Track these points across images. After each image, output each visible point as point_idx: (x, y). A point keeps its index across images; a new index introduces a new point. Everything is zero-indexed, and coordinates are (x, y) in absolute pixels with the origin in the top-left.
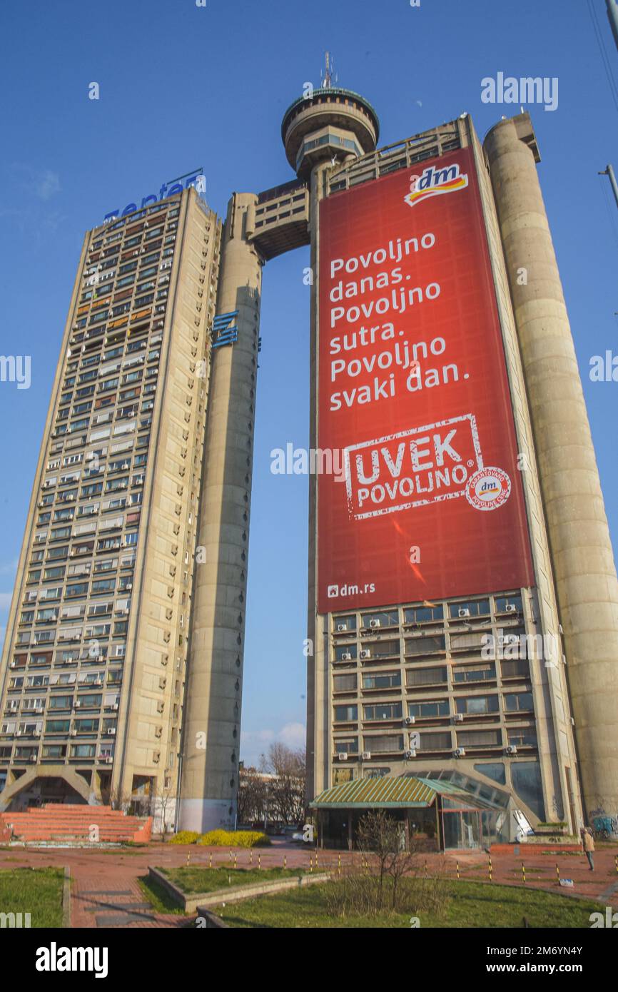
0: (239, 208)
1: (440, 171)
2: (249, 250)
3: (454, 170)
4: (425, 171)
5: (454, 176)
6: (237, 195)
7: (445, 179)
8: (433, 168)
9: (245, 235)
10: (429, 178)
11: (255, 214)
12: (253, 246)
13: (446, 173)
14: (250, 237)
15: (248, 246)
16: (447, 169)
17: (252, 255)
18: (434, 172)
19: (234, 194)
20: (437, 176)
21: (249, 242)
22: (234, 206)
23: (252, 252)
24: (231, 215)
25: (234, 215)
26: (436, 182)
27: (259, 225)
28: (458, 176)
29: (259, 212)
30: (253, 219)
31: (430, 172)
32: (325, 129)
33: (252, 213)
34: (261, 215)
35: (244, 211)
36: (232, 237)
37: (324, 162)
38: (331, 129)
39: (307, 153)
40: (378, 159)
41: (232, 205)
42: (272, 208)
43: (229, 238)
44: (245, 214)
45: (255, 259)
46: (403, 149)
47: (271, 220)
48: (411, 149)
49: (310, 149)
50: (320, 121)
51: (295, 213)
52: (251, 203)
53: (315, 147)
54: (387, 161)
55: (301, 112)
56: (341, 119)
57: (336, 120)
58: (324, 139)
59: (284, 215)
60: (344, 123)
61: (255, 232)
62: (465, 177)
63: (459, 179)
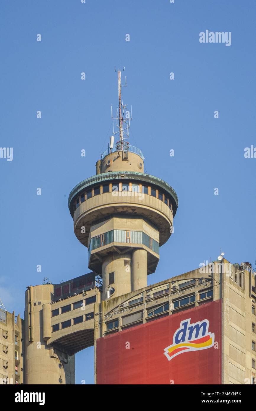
0: (35, 304)
1: (194, 325)
2: (48, 355)
3: (204, 325)
4: (182, 322)
5: (204, 333)
6: (32, 289)
7: (197, 336)
8: (189, 320)
9: (44, 340)
10: (184, 331)
11: (50, 314)
12: (52, 350)
13: (198, 327)
14: (48, 342)
15: (48, 351)
16: (199, 323)
17: (53, 359)
18: (189, 326)
19: (29, 288)
20: (191, 329)
21: (47, 347)
22: (30, 303)
23: (52, 357)
24: (28, 313)
25: (30, 314)
26: (190, 338)
27: (55, 328)
28: (207, 334)
29: (55, 313)
30: (49, 321)
31: (185, 324)
32: (111, 221)
33: (48, 314)
34: (56, 317)
35: (40, 308)
36: (31, 342)
37: (113, 260)
38: (117, 222)
39: (93, 252)
40: (145, 299)
41: (28, 302)
42: (66, 309)
43: (27, 342)
44: (42, 312)
45: (56, 363)
46: (167, 290)
47: (66, 324)
48: (173, 293)
49: (96, 247)
50: (104, 213)
51: (87, 319)
52: (46, 300)
53: (100, 246)
54: (153, 303)
55: (83, 201)
56: (125, 209)
57: (120, 210)
58: (109, 236)
59: (79, 320)
60: (130, 211)
61: (52, 336)
62: (212, 336)
63: (208, 338)
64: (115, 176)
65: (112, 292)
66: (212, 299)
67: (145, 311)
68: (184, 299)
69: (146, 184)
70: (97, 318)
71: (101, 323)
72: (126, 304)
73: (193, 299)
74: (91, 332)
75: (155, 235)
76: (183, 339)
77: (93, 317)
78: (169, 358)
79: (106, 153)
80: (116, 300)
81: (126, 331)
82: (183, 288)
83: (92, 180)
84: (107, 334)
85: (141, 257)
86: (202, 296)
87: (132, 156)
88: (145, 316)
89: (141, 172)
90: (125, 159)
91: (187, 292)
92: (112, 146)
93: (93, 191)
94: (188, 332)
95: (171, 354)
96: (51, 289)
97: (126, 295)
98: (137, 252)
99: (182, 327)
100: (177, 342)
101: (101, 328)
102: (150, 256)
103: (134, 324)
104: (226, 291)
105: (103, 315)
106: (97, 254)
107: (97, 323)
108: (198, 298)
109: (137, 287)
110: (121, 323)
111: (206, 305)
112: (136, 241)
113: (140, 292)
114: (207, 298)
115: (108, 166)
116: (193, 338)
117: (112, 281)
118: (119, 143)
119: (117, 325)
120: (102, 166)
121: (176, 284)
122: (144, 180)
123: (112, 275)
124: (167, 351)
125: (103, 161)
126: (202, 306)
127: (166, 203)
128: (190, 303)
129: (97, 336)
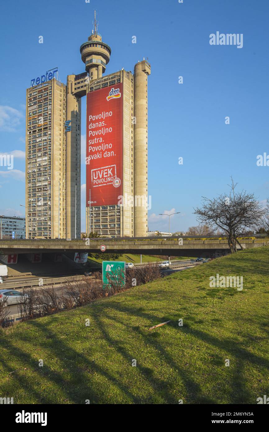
1: (115, 90)
2: (73, 98)
3: (118, 90)
4: (112, 89)
5: (118, 93)
7: (116, 94)
8: (113, 88)
9: (72, 93)
10: (112, 92)
11: (74, 84)
14: (73, 93)
15: (73, 96)
16: (117, 90)
19: (68, 76)
21: (73, 95)
24: (68, 84)
26: (114, 94)
27: (75, 89)
28: (119, 93)
29: (75, 84)
30: (74, 87)
31: (113, 90)
32: (92, 56)
33: (73, 84)
34: (76, 85)
35: (71, 82)
36: (68, 93)
37: (92, 68)
38: (94, 56)
39: (87, 65)
40: (101, 81)
41: (68, 80)
42: (79, 83)
43: (67, 93)
44: (71, 84)
45: (75, 100)
46: (107, 78)
47: (79, 88)
48: (109, 79)
49: (88, 64)
50: (90, 53)
51: (85, 86)
52: (73, 80)
53: (89, 63)
54: (103, 82)
55: (84, 49)
56: (96, 52)
57: (95, 53)
58: (91, 61)
59: (82, 87)
60: (97, 53)
61: (75, 92)
62: (120, 94)
63: (119, 94)
64: (93, 42)
65: (92, 78)
66: (120, 82)
67: (101, 85)
68: (112, 82)
69: (102, 45)
70: (87, 86)
71: (88, 88)
72: (96, 82)
73: (115, 82)
74: (85, 91)
75: (104, 61)
76: (112, 94)
77: (86, 86)
78: (108, 100)
79: (91, 35)
80: (93, 81)
81: (96, 91)
82: (112, 78)
83: (87, 43)
84: (90, 91)
85: (100, 68)
86: (117, 81)
87: (98, 36)
88: (101, 86)
89: (101, 41)
90: (96, 37)
91: (113, 79)
92: (93, 33)
93: (87, 46)
94: (113, 92)
95: (108, 99)
96: (74, 76)
97: (96, 79)
98: (99, 66)
99: (112, 91)
100: (110, 95)
101: (88, 90)
102: (103, 68)
103: (98, 89)
104: (124, 80)
105: (89, 86)
106: (88, 66)
107: (87, 88)
108: (116, 82)
109: (99, 77)
110: (94, 89)
111: (118, 84)
112: (99, 63)
113: (100, 79)
114: (119, 82)
115: (92, 39)
116: (115, 94)
117: (92, 75)
118: (95, 32)
119: (93, 89)
120: (90, 39)
121: (110, 77)
122: (101, 44)
123: (92, 73)
124: (107, 98)
125: (90, 37)
126: (117, 84)
127: (108, 51)
128: (114, 83)
129: (87, 92)
